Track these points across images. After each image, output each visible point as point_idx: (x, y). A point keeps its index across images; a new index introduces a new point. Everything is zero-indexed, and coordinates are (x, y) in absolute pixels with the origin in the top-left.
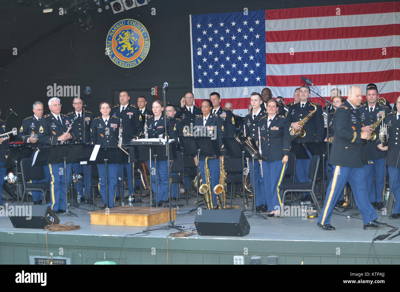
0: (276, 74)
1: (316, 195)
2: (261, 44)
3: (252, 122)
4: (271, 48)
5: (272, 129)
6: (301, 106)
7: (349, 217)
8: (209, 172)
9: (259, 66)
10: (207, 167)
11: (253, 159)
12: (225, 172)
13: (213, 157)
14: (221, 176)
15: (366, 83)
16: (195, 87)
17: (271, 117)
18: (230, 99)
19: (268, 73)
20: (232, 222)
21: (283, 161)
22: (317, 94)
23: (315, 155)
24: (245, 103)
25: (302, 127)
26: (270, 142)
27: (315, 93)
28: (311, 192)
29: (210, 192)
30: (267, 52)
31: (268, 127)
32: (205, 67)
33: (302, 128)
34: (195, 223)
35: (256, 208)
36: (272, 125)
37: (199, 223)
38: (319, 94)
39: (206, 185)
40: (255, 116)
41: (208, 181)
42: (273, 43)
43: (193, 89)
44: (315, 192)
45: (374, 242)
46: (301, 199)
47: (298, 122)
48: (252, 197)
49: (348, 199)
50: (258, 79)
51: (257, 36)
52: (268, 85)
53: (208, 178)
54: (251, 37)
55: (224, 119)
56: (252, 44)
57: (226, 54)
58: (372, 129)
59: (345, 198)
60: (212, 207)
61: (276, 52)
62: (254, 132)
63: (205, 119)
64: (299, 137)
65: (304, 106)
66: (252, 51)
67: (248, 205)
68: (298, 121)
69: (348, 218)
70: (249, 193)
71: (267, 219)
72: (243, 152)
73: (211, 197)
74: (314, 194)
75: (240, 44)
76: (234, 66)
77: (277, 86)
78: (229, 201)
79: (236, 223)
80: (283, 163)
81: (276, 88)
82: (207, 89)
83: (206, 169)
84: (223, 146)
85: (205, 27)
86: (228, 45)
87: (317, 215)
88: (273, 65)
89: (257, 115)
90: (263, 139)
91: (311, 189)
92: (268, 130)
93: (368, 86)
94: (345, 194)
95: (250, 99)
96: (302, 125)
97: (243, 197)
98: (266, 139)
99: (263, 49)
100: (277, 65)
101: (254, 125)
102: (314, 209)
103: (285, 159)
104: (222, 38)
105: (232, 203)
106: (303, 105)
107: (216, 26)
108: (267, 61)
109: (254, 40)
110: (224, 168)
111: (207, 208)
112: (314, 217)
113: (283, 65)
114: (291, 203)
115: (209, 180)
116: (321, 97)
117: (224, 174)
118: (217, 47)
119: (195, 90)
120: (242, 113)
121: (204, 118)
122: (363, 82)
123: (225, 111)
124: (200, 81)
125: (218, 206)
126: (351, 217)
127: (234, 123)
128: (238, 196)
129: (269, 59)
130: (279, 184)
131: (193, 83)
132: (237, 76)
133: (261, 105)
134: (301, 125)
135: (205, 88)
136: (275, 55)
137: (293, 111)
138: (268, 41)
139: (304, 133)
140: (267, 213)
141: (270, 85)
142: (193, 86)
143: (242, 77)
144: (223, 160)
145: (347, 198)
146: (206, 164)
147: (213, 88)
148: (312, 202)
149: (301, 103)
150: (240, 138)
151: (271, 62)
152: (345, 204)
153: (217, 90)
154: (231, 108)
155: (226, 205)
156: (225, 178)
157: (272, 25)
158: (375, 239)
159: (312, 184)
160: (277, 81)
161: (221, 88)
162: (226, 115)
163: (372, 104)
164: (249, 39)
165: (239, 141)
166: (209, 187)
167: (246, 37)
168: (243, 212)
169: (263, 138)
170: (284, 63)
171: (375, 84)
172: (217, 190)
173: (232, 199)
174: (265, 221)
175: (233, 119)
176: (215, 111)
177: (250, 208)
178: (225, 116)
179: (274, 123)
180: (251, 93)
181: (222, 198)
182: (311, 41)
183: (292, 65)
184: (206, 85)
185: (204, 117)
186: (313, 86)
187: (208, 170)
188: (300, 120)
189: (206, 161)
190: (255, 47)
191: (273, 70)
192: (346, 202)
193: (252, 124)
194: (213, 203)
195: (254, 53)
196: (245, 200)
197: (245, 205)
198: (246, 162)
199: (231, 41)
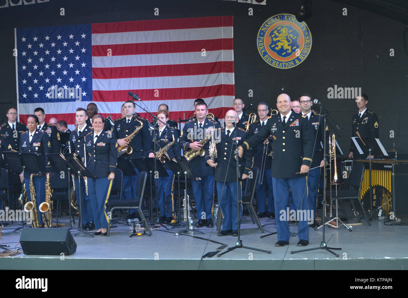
0: (102, 88)
1: (143, 212)
2: (87, 58)
3: (77, 138)
4: (98, 62)
5: (98, 144)
6: (127, 122)
7: (177, 234)
8: (34, 189)
9: (85, 81)
10: (32, 184)
11: (79, 176)
12: (51, 189)
13: (38, 174)
14: (46, 193)
15: (194, 98)
16: (20, 103)
17: (97, 133)
18: (55, 115)
19: (94, 88)
20: (58, 241)
21: (109, 178)
22: (144, 110)
23: (143, 171)
24: (70, 118)
25: (129, 144)
26: (96, 158)
27: (142, 108)
28: (139, 209)
29: (36, 210)
30: (93, 66)
31: (95, 143)
32: (30, 82)
33: (128, 144)
34: (21, 242)
35: (83, 226)
36: (98, 141)
37: (24, 242)
38: (146, 109)
39: (32, 203)
40: (80, 132)
41: (33, 198)
42: (100, 58)
43: (18, 104)
44: (143, 208)
45: (203, 259)
46: (128, 216)
47: (124, 139)
48: (78, 214)
49: (177, 216)
50: (84, 94)
51: (84, 50)
52: (94, 100)
53: (34, 196)
54: (77, 51)
55: (50, 135)
56: (77, 58)
57: (51, 69)
58: (201, 145)
59: (173, 214)
60: (38, 225)
61: (103, 67)
62: (79, 149)
63: (31, 135)
64: (125, 154)
65: (129, 122)
66: (78, 65)
67: (74, 223)
68: (124, 138)
69: (176, 235)
70: (76, 211)
71: (94, 237)
72: (69, 169)
73: (36, 215)
74: (141, 211)
75: (65, 59)
76: (59, 80)
77: (104, 101)
78: (55, 220)
79: (62, 242)
80: (110, 180)
81: (103, 103)
82: (32, 104)
83: (31, 187)
84: (49, 163)
85: (30, 41)
86: (53, 59)
87: (145, 232)
88: (99, 80)
89: (82, 131)
90: (89, 155)
91: (138, 206)
92: (94, 146)
93: (196, 101)
94: (173, 211)
96: (129, 142)
97: (69, 215)
98: (93, 155)
99: (89, 63)
100: (104, 79)
101: (79, 141)
102: (141, 227)
103: (112, 176)
104: (47, 52)
105: (58, 221)
106: (129, 120)
107: (42, 40)
108: (94, 76)
109: (80, 54)
110: (50, 185)
111: (33, 227)
112: (142, 234)
113: (110, 80)
114: (118, 221)
115: (34, 198)
116: (148, 112)
117: (50, 191)
118: (43, 61)
119: (20, 106)
121: (30, 134)
122: (193, 98)
123: (50, 127)
124: (25, 96)
125: (44, 224)
126: (180, 234)
127: (59, 139)
128: (64, 214)
129: (96, 74)
130: (106, 202)
131: (18, 98)
133: (86, 121)
134: (128, 142)
135: (30, 103)
136: (102, 69)
137: (118, 126)
138: (95, 55)
139: (131, 150)
140: (94, 231)
141: (97, 101)
142: (18, 101)
144: (48, 177)
145: (175, 214)
146: (32, 181)
147: (38, 104)
148: (140, 219)
149: (127, 119)
150: (65, 156)
151: (98, 77)
152: (173, 221)
153: (41, 105)
154: (56, 124)
155: (52, 223)
156: (50, 196)
157: (98, 39)
158: (204, 257)
159: (140, 201)
160: (103, 96)
161: (46, 103)
162: (51, 131)
163: (201, 120)
164: (75, 54)
165: (64, 157)
166: (35, 205)
167: (71, 51)
168: (69, 230)
169: (89, 154)
170: (111, 77)
171: (203, 99)
172: (42, 209)
173: (58, 216)
174: (92, 239)
175: (58, 135)
176: (40, 127)
177: (77, 226)
178: (50, 132)
179: (100, 139)
180: (77, 108)
181: (47, 216)
182: (138, 56)
183: (118, 79)
184: (31, 100)
185: (30, 133)
186: (140, 101)
187: (33, 187)
188: (126, 137)
189: (31, 178)
190: (81, 61)
191: (99, 85)
192: (174, 219)
193: (77, 141)
194: (39, 222)
195: (80, 68)
196: (72, 218)
197: (72, 223)
198: (72, 179)
199: (56, 55)
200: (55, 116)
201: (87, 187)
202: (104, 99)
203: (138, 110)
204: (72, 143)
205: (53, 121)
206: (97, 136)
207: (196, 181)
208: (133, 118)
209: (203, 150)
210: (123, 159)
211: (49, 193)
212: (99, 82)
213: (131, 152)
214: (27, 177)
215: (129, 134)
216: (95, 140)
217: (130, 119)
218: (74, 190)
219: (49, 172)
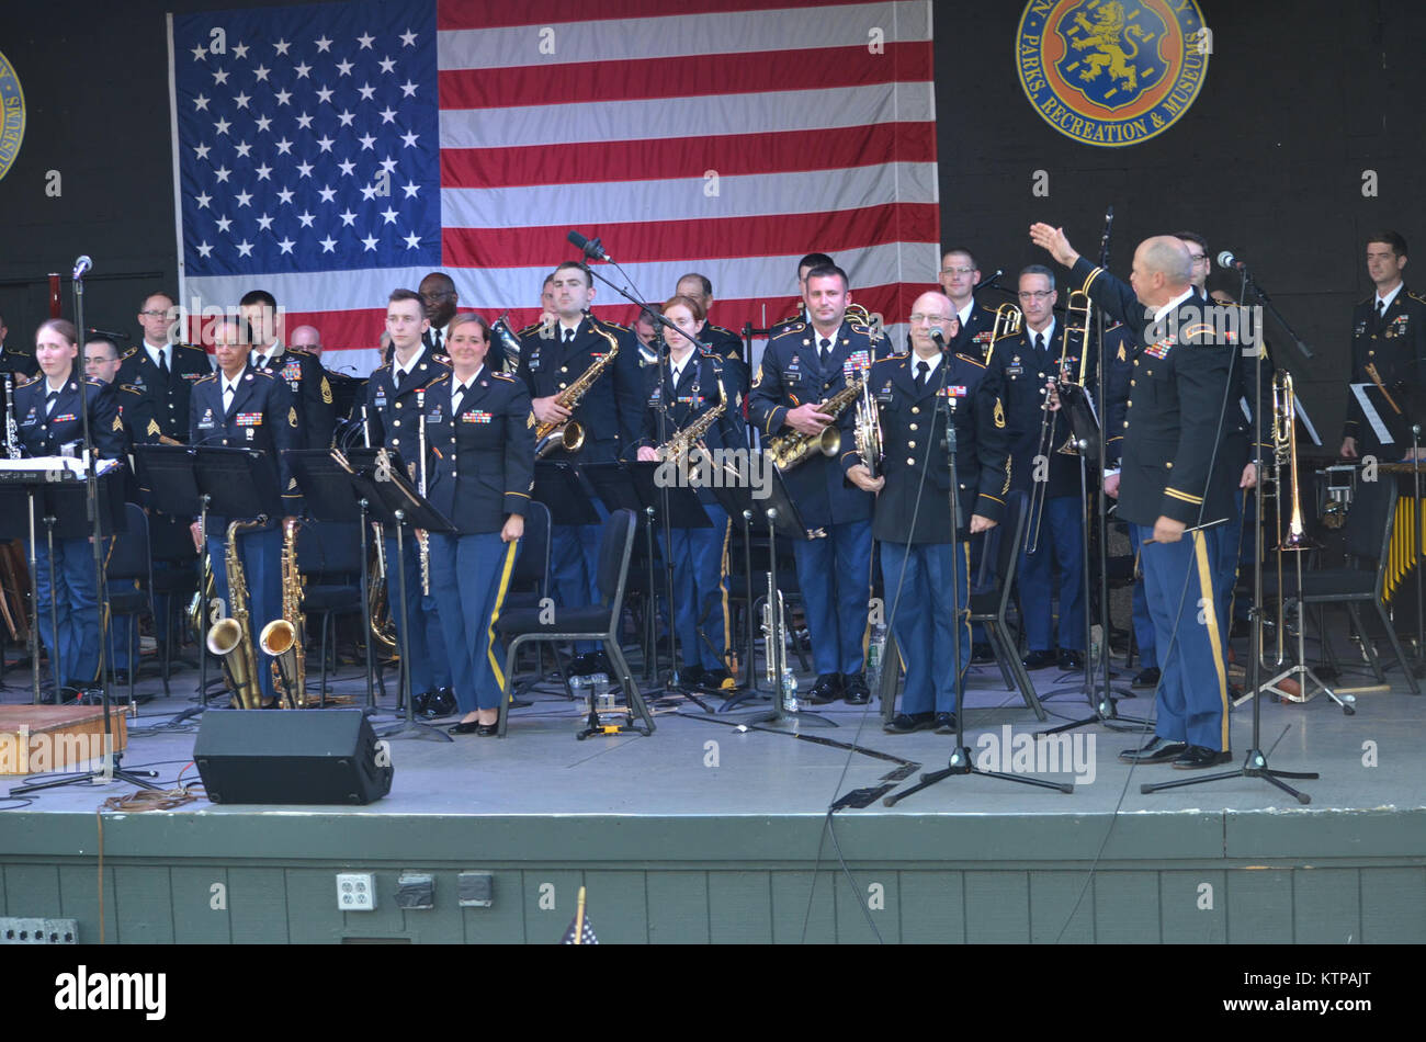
0: (474, 221)
1: (624, 653)
2: (422, 116)
3: (392, 396)
4: (460, 129)
5: (466, 417)
6: (564, 338)
7: (743, 728)
8: (242, 575)
9: (415, 195)
10: (234, 557)
11: (400, 528)
12: (300, 573)
13: (255, 522)
14: (285, 589)
15: (799, 252)
16: (187, 274)
17: (464, 378)
18: (312, 314)
19: (447, 221)
20: (329, 754)
21: (503, 535)
22: (624, 294)
23: (619, 508)
24: (364, 327)
25: (570, 414)
26: (458, 466)
27: (617, 289)
28: (608, 640)
29: (248, 649)
30: (444, 144)
31: (454, 411)
32: (224, 202)
33: (569, 417)
34: (197, 759)
35: (414, 700)
36: (466, 406)
37: (210, 759)
38: (630, 291)
40: (401, 373)
41: (238, 606)
42: (466, 113)
43: (182, 279)
44: (623, 638)
45: (834, 814)
46: (569, 668)
47: (553, 398)
48: (397, 661)
49: (740, 663)
50: (413, 241)
51: (409, 89)
52: (448, 264)
53: (241, 598)
54: (388, 90)
55: (295, 385)
56: (388, 116)
57: (298, 155)
58: (827, 417)
59: (727, 659)
60: (256, 701)
61: (476, 145)
62: (398, 433)
63: (230, 388)
64: (559, 451)
65: (572, 338)
66: (389, 141)
67: (383, 693)
68: (554, 394)
69: (741, 732)
70: (390, 650)
71: (452, 740)
72: (364, 502)
73: (251, 666)
74: (617, 648)
75: (347, 118)
76: (328, 194)
77: (481, 265)
78: (316, 681)
79: (342, 758)
80: (508, 543)
81: (477, 273)
82: (230, 278)
83: (231, 566)
84: (293, 484)
86: (305, 121)
87: (630, 722)
88: (465, 190)
89: (408, 370)
90: (435, 455)
91: (606, 630)
92: (452, 424)
93: (804, 262)
94: (727, 646)
95: (383, 313)
96: (570, 408)
97: (365, 664)
98: (447, 455)
99: (429, 132)
100: (479, 190)
101: (399, 405)
102: (617, 703)
103: (514, 527)
104: (284, 97)
105: (328, 684)
106: (569, 332)
107: (262, 54)
108: (445, 177)
109: (399, 102)
110: (297, 561)
111: (237, 705)
112: (619, 729)
113: (500, 190)
114: (537, 682)
115: (241, 605)
116: (638, 304)
117: (297, 580)
118: (267, 128)
119: (187, 284)
120: (356, 363)
121: (225, 383)
122: (792, 252)
123: (297, 357)
124: (205, 250)
125: (277, 698)
126: (752, 728)
127: (328, 400)
128: (346, 660)
129: (448, 168)
130: (495, 616)
131: (181, 258)
132: (340, 233)
134: (566, 408)
135: (225, 274)
136: (472, 154)
137: (533, 356)
138: (448, 106)
139: (578, 435)
140: (453, 719)
141: (456, 264)
142: (181, 270)
143: (357, 234)
144: (290, 533)
145: (735, 660)
146: (233, 548)
147: (252, 276)
148: (613, 678)
149: (563, 328)
150: (349, 457)
151: (458, 181)
152: (728, 683)
153: (264, 282)
154: (314, 347)
155: (305, 693)
156: (299, 598)
157: (460, 50)
158: (838, 806)
159: (611, 612)
160: (479, 248)
161: (280, 276)
162: (299, 373)
163: (827, 329)
164: (380, 102)
165: (344, 463)
166: (246, 630)
167: (367, 92)
168: (366, 715)
169: (436, 450)
170: (505, 182)
171: (829, 254)
172: (272, 642)
173: (327, 670)
174: (445, 746)
175: (325, 386)
176: (261, 358)
177: (392, 701)
178: (298, 377)
179: (473, 398)
180: (390, 291)
181: (289, 670)
182: (601, 106)
183: (531, 189)
184: (226, 263)
185: (224, 379)
186: (609, 266)
187: (239, 569)
188: (561, 390)
189: (232, 537)
190: (401, 126)
191: (464, 208)
192: (730, 675)
193: (390, 406)
194: (259, 689)
195: (397, 151)
196: (374, 675)
197: (375, 693)
198: (375, 538)
199: (314, 108)
200: (313, 320)
201: (425, 565)
202: (483, 259)
203: (603, 297)
204: (373, 411)
205: (304, 337)
206: (462, 388)
207: (807, 540)
208: (585, 326)
209: (834, 433)
210: (552, 466)
211: (293, 588)
212: (465, 197)
213: (580, 441)
214: (216, 532)
215: (570, 379)
216: (457, 400)
217: (575, 329)
218: (383, 576)
219: (294, 515)
